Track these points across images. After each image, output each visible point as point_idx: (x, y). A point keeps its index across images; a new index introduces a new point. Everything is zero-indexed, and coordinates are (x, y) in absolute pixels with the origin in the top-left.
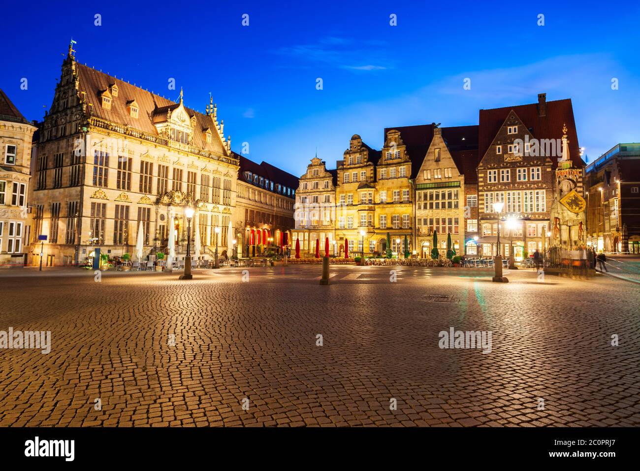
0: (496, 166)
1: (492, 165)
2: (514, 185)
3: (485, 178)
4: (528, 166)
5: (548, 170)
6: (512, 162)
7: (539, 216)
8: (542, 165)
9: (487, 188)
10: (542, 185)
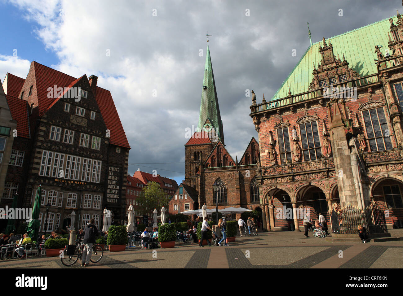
0: (61, 123)
1: (57, 121)
2: (75, 149)
3: (47, 133)
4: (92, 133)
5: (106, 142)
6: (77, 125)
7: (93, 187)
8: (102, 136)
9: (47, 145)
10: (100, 156)
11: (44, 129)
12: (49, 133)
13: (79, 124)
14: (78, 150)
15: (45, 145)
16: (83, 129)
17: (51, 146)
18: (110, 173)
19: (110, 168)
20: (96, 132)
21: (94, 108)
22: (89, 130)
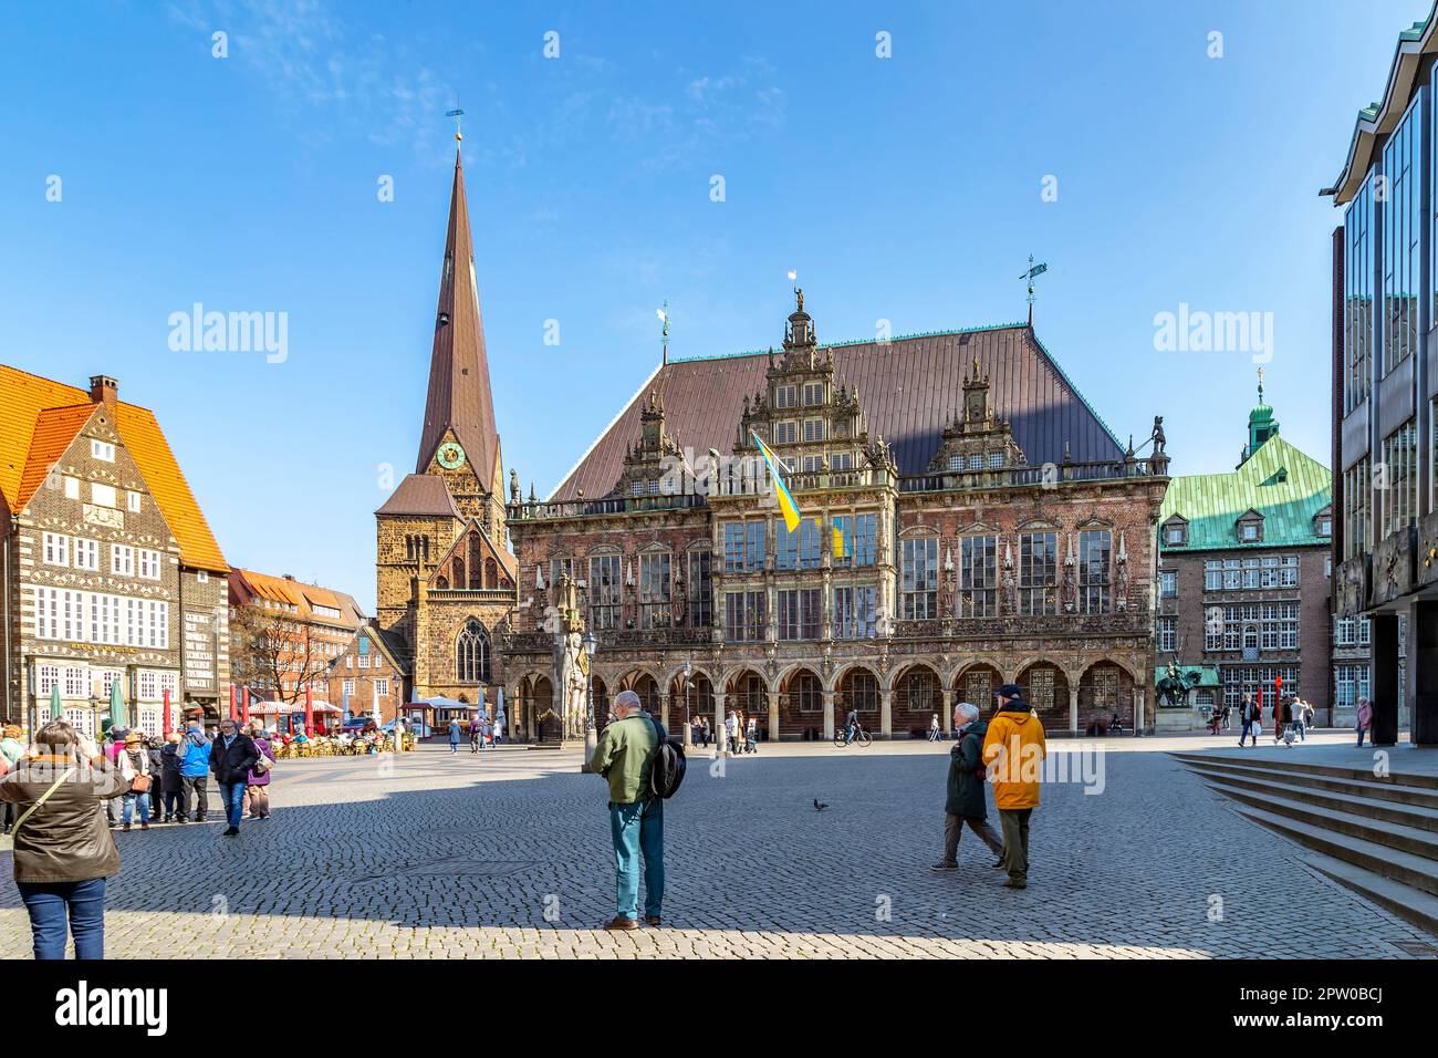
0: (64, 524)
1: (56, 520)
2: (105, 580)
3: (37, 548)
4: (136, 543)
5: (174, 560)
6: (102, 527)
7: (156, 657)
8: (163, 548)
9: (43, 575)
11: (29, 540)
12: (40, 548)
13: (104, 524)
14: (110, 581)
15: (38, 575)
16: (116, 535)
17: (52, 576)
18: (189, 627)
19: (188, 617)
20: (146, 538)
21: (134, 483)
22: (130, 536)
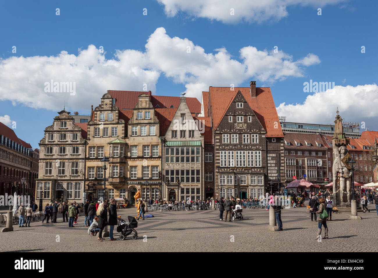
0: (228, 131)
1: (226, 130)
2: (241, 146)
3: (220, 139)
4: (250, 132)
5: (263, 136)
7: (257, 170)
8: (259, 133)
9: (222, 147)
10: (259, 147)
11: (218, 137)
12: (222, 139)
13: (240, 128)
14: (242, 146)
15: (221, 147)
16: (244, 131)
17: (225, 147)
18: (269, 158)
19: (269, 155)
20: (254, 130)
21: (249, 113)
22: (248, 131)
